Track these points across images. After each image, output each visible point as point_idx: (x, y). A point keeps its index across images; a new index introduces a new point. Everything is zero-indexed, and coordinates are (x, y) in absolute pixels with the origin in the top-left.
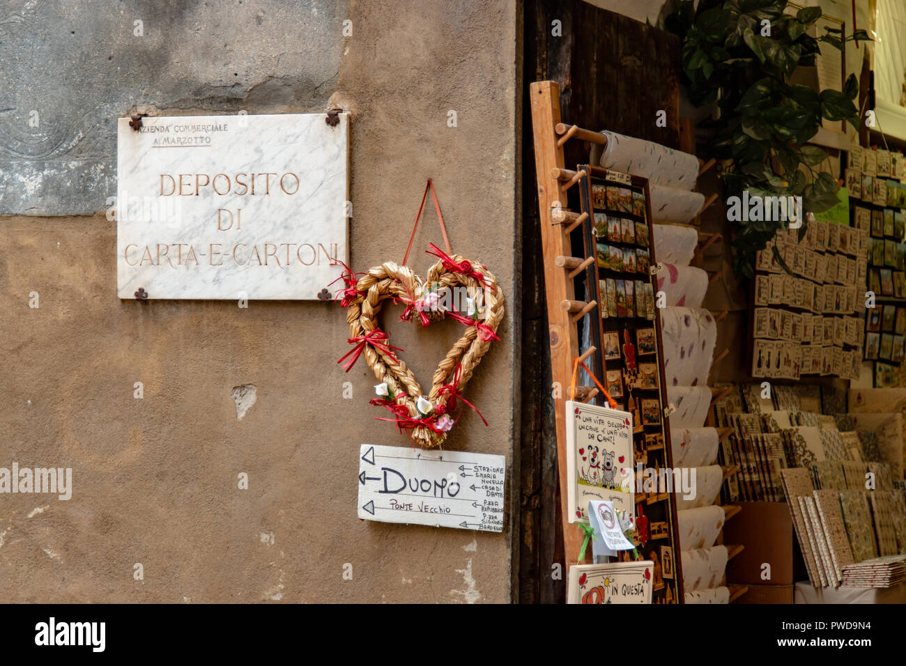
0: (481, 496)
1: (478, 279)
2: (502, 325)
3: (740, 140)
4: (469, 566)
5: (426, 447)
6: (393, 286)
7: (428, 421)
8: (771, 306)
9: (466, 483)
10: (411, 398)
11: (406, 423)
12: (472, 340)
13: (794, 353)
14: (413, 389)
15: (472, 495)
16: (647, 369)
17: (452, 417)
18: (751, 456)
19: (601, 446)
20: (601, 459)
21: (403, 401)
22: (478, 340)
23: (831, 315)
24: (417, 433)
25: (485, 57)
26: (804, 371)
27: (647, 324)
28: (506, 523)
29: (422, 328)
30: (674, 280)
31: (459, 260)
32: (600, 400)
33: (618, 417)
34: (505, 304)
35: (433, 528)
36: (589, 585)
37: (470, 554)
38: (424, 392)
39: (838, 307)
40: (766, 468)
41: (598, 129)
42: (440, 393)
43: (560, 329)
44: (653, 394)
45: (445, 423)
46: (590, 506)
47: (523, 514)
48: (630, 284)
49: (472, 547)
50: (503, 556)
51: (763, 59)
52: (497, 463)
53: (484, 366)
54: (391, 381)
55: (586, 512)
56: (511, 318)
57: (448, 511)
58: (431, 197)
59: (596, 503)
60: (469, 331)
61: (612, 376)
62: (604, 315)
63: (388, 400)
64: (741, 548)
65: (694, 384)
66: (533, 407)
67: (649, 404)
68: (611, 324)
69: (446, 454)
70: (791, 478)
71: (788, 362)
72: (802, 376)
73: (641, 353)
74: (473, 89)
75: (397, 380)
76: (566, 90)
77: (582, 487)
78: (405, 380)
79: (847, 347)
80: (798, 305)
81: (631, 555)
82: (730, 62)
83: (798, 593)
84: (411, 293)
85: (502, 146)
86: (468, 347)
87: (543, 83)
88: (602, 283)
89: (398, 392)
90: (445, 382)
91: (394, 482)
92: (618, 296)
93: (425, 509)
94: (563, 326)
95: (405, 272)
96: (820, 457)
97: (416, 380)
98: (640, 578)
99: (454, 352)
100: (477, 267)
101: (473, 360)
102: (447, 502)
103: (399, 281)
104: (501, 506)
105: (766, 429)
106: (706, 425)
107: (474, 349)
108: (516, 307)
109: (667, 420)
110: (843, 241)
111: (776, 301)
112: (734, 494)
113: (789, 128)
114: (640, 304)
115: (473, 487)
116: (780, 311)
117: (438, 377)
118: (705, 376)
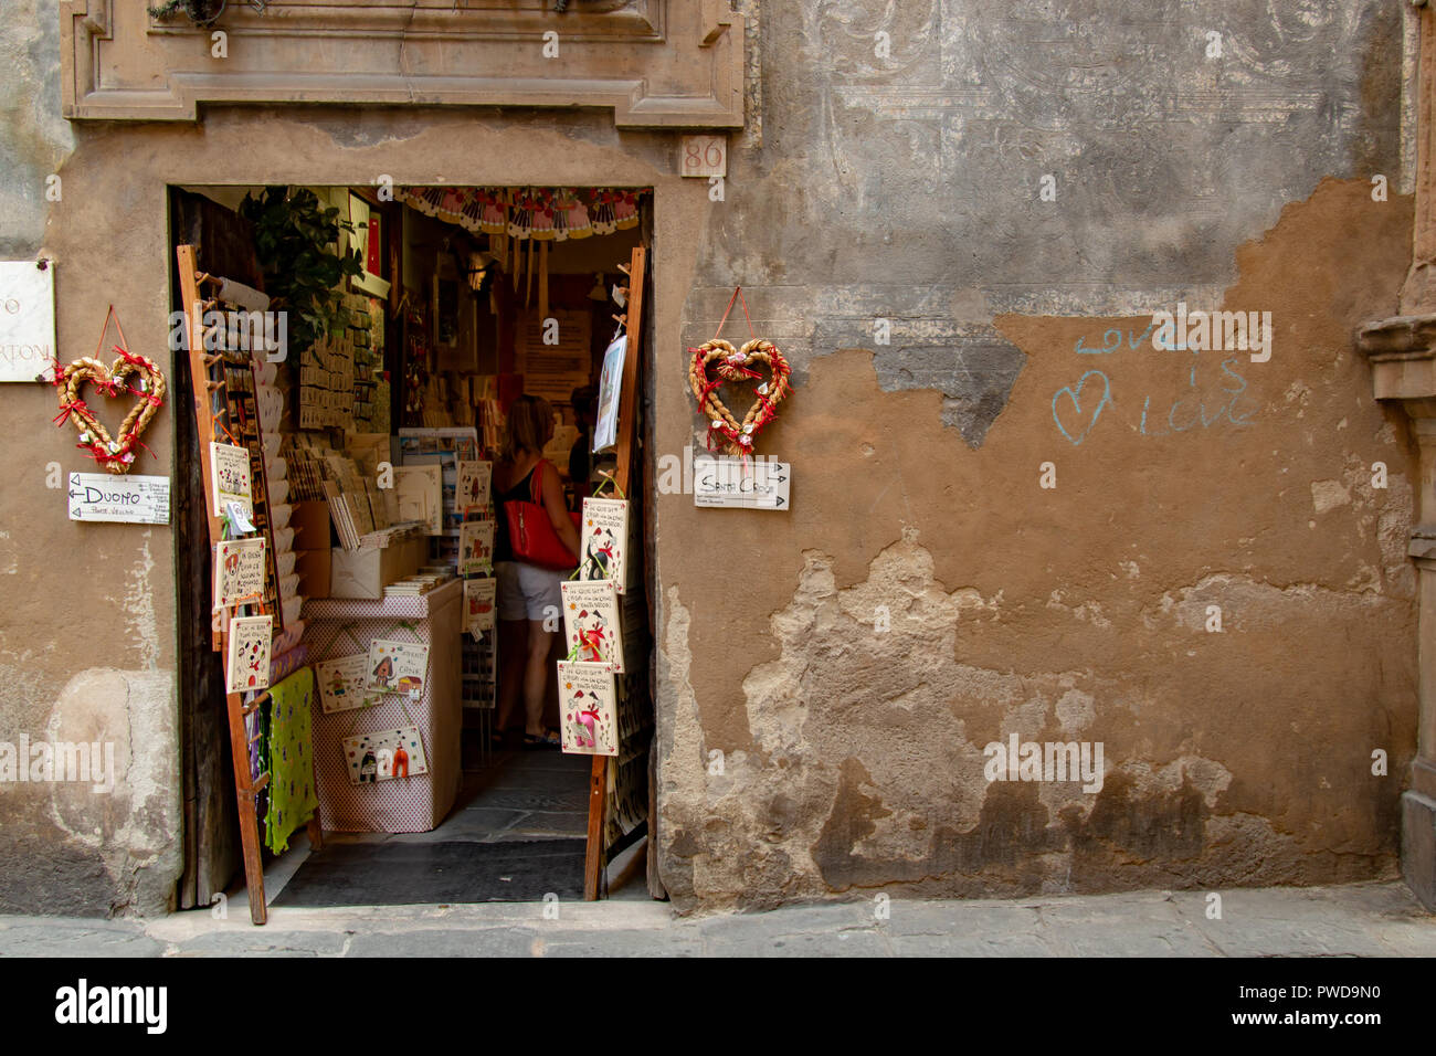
0: (154, 502)
1: (149, 367)
2: (164, 396)
3: (294, 286)
4: (147, 546)
5: (116, 473)
6: (89, 372)
7: (118, 457)
8: (310, 386)
9: (143, 495)
10: (105, 443)
11: (102, 458)
12: (145, 406)
13: (320, 413)
14: (106, 437)
15: (149, 502)
16: (251, 423)
17: (134, 454)
18: (302, 474)
19: (233, 469)
20: (232, 477)
21: (100, 444)
22: (149, 406)
23: (337, 391)
24: (110, 465)
25: (147, 229)
26: (326, 424)
27: (249, 395)
28: (171, 519)
29: (109, 399)
30: (261, 369)
31: (135, 356)
32: (229, 441)
33: (239, 451)
34: (166, 383)
35: (122, 524)
36: (230, 553)
37: (146, 539)
38: (114, 438)
39: (341, 386)
40: (311, 481)
41: (218, 277)
42: (125, 439)
43: (202, 398)
44: (254, 438)
45: (129, 458)
46: (228, 506)
47: (180, 513)
48: (240, 371)
49: (148, 534)
50: (169, 540)
51: (307, 237)
52: (164, 482)
53: (153, 421)
54: (91, 433)
55: (226, 509)
56: (170, 392)
57: (132, 512)
58: (113, 316)
59: (231, 504)
60: (143, 400)
61: (234, 427)
62: (228, 390)
63: (90, 445)
64: (301, 529)
65: (272, 432)
66: (184, 447)
67: (253, 443)
68: (233, 395)
69: (129, 477)
70: (329, 486)
71: (317, 418)
72: (325, 427)
73: (248, 413)
74: (139, 249)
75: (95, 432)
76: (199, 251)
77: (223, 494)
78: (99, 431)
79: (345, 410)
80: (322, 385)
81: (250, 535)
82: (287, 238)
83: (334, 554)
84: (102, 376)
85: (160, 285)
86: (143, 410)
87: (186, 246)
88: (226, 370)
89: (96, 439)
90: (128, 432)
91: (94, 496)
92: (234, 378)
93: (115, 512)
94: (204, 397)
95: (98, 363)
96: (340, 474)
97: (108, 432)
98: (258, 548)
99: (133, 414)
100: (147, 360)
101: (146, 418)
102: (131, 507)
103: (94, 369)
104: (168, 508)
105: (308, 459)
106: (279, 456)
107: (147, 411)
108: (173, 385)
109: (262, 453)
110: (343, 349)
111: (311, 383)
112: (293, 497)
113: (324, 279)
114: (246, 384)
115: (149, 497)
116: (314, 389)
117: (123, 429)
118: (277, 427)
